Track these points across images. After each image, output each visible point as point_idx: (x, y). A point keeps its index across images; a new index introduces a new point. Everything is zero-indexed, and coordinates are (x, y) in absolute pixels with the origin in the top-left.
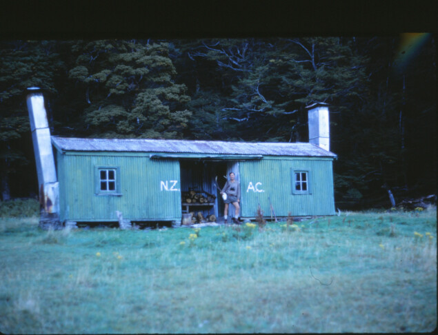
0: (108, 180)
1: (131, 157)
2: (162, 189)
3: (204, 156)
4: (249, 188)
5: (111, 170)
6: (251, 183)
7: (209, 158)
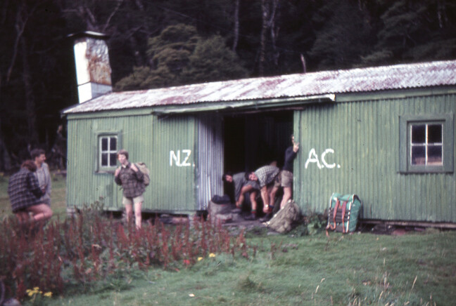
0: (109, 152)
1: (135, 116)
2: (171, 164)
3: (223, 107)
4: (309, 160)
5: (112, 137)
6: (313, 151)
7: (229, 109)
